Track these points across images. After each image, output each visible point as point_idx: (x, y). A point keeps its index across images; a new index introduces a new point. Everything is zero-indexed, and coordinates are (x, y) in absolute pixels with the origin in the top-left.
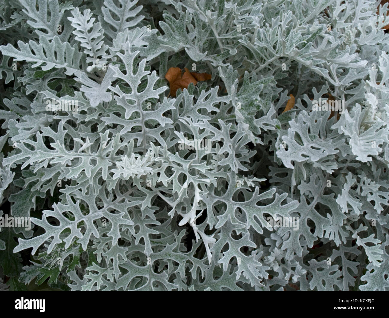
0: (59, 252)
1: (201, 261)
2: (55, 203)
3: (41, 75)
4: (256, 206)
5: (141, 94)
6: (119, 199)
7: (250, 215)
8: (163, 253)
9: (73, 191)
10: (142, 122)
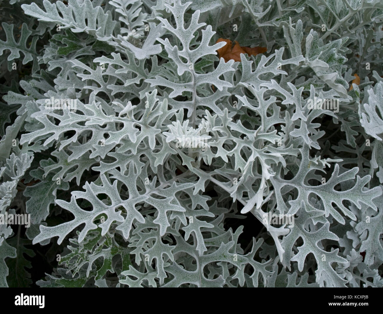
0: (85, 255)
1: (263, 266)
2: (87, 182)
3: (66, 52)
4: (334, 191)
5: (195, 52)
6: (162, 184)
7: (328, 202)
8: (216, 254)
9: (110, 169)
10: (193, 88)
